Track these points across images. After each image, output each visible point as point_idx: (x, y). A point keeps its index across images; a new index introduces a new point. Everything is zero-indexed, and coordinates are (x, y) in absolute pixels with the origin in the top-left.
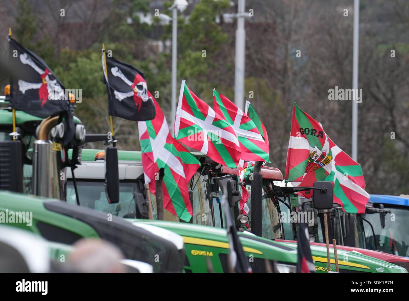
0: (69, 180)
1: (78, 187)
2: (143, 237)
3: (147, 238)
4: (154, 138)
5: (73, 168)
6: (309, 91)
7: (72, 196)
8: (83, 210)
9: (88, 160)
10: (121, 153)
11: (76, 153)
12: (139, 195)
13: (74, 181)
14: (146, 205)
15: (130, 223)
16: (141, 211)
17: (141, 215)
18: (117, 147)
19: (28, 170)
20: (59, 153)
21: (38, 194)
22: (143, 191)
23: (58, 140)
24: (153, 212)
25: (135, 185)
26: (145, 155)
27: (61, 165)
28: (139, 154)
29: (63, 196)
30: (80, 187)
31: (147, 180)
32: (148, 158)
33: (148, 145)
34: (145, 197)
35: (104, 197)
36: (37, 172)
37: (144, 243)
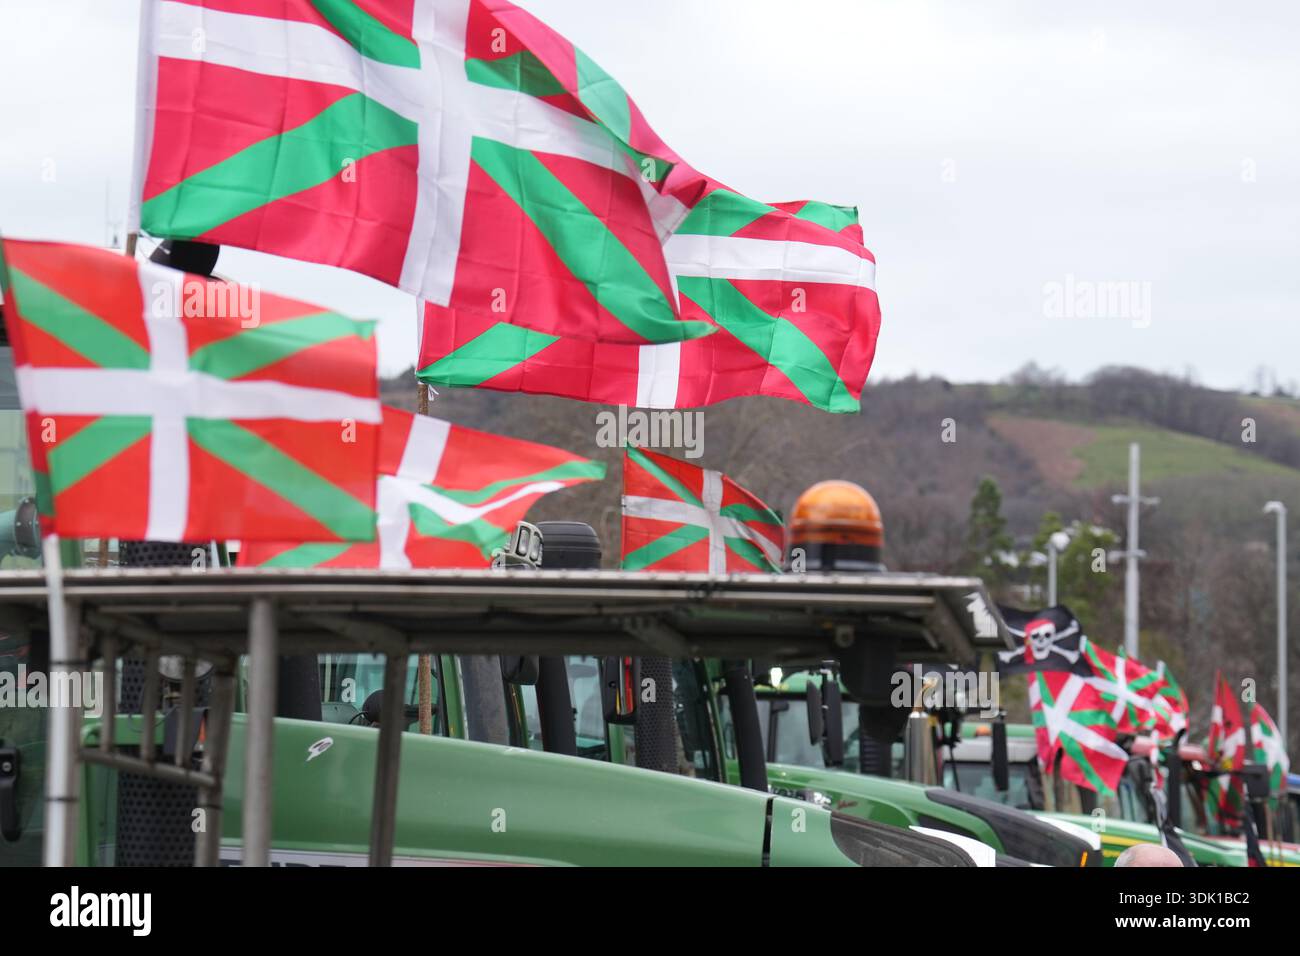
0: (947, 762)
1: (959, 771)
2: (1049, 834)
3: (1054, 836)
4: (1052, 705)
5: (952, 746)
6: (1217, 647)
7: (948, 779)
8: (963, 797)
9: (968, 737)
10: (1010, 728)
11: (955, 729)
12: (1031, 780)
13: (953, 763)
14: (1041, 794)
15: (1033, 818)
16: (1036, 799)
17: (1038, 807)
18: (1004, 721)
19: (897, 749)
20: (934, 729)
21: (911, 779)
22: (1036, 776)
23: (933, 711)
24: (1050, 799)
25: (1026, 768)
26: (1038, 731)
27: (938, 743)
28: (1030, 729)
29: (940, 781)
30: (962, 771)
31: (1041, 763)
32: (1042, 735)
33: (1042, 717)
34: (1039, 783)
35: (988, 782)
36: (910, 751)
37: (1051, 842)
